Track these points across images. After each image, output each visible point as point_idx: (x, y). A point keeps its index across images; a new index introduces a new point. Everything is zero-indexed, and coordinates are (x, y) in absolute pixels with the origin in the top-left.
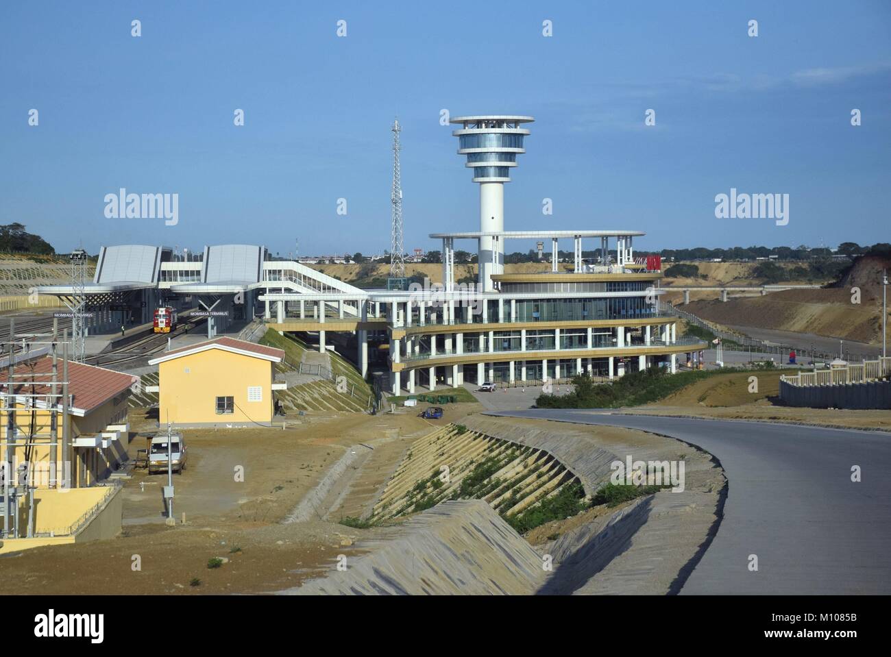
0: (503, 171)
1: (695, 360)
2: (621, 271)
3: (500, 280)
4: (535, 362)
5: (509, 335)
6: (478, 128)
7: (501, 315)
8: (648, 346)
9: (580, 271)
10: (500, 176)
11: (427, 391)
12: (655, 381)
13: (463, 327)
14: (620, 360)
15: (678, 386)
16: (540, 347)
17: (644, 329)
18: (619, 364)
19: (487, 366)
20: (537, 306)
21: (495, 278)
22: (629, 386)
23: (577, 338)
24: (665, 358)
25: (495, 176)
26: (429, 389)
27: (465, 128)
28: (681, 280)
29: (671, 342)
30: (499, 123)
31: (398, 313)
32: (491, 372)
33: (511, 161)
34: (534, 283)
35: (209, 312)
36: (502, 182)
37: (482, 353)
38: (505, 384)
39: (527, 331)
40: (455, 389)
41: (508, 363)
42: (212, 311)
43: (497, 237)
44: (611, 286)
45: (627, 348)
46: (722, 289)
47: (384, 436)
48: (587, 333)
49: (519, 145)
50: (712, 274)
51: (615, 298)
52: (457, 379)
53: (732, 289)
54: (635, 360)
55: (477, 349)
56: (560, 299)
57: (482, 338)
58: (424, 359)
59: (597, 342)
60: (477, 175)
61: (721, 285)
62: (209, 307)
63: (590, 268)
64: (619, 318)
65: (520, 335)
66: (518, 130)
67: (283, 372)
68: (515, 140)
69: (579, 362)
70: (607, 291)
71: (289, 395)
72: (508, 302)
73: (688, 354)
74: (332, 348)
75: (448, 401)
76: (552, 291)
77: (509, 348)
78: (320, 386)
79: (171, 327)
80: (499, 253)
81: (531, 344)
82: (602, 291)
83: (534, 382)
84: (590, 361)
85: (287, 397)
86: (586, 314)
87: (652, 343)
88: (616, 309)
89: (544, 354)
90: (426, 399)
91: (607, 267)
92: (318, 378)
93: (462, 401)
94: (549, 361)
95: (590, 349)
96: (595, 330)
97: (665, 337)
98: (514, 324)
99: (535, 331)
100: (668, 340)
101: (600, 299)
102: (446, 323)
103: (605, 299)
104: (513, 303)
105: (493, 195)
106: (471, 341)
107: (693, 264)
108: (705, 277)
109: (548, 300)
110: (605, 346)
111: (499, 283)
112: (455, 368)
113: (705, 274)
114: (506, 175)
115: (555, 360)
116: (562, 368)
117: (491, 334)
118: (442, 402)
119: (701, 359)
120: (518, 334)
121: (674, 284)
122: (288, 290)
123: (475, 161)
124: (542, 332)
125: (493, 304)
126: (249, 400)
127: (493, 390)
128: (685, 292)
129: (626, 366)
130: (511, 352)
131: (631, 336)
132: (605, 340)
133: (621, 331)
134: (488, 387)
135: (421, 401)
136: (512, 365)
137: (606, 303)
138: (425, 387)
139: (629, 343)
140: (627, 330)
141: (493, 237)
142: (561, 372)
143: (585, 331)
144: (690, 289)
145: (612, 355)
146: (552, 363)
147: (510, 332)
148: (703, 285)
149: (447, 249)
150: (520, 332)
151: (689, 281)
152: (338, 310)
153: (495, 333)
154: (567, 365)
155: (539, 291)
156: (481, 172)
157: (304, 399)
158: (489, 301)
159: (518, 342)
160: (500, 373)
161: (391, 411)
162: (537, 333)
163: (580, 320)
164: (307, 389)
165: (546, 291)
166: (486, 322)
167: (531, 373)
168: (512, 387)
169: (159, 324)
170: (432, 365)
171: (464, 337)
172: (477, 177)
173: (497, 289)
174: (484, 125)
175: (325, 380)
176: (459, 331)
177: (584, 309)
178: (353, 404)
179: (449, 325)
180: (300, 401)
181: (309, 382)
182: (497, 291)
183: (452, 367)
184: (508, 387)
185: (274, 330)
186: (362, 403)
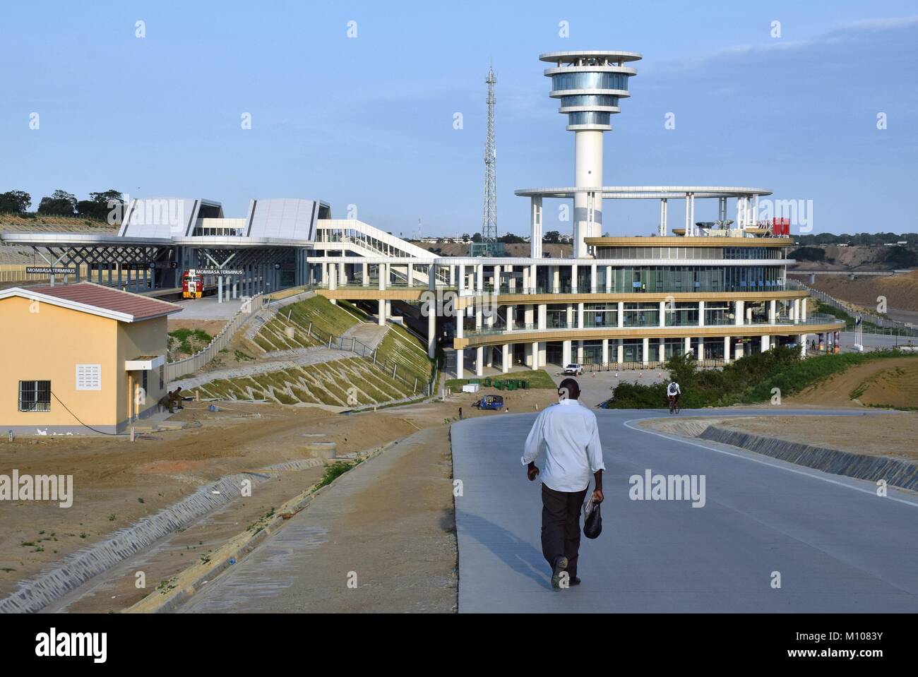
0: (603, 117)
1: (830, 343)
2: (741, 235)
3: (595, 244)
4: (634, 341)
5: (604, 308)
6: (575, 65)
7: (594, 284)
8: (773, 324)
9: (692, 235)
10: (600, 122)
11: (500, 373)
12: (785, 367)
13: (547, 297)
14: (738, 340)
15: (819, 375)
16: (642, 324)
17: (768, 304)
18: (737, 344)
19: (575, 344)
20: (638, 274)
21: (589, 242)
22: (747, 373)
23: (686, 314)
24: (792, 339)
25: (594, 123)
26: (501, 371)
27: (559, 66)
28: (806, 264)
29: (800, 321)
30: (600, 60)
31: (467, 280)
32: (581, 351)
33: (612, 105)
34: (635, 247)
35: (220, 270)
36: (602, 131)
37: (570, 328)
38: (596, 366)
39: (625, 304)
40: (534, 371)
41: (600, 342)
42: (223, 269)
43: (593, 193)
44: (728, 252)
45: (746, 326)
46: (849, 273)
48: (698, 307)
49: (622, 86)
50: (840, 257)
51: (733, 267)
52: (537, 359)
53: (860, 273)
54: (756, 341)
55: (564, 324)
56: (666, 267)
57: (570, 311)
58: (496, 334)
59: (711, 318)
60: (572, 122)
61: (848, 268)
62: (220, 264)
63: (705, 232)
64: (738, 291)
65: (617, 308)
66: (624, 68)
67: (306, 345)
68: (618, 79)
69: (688, 342)
70: (724, 258)
71: (303, 376)
72: (601, 269)
73: (821, 335)
75: (518, 387)
76: (657, 257)
77: (603, 324)
78: (350, 364)
80: (595, 211)
81: (631, 319)
82: (717, 257)
83: (631, 365)
84: (702, 341)
85: (300, 378)
86: (697, 284)
87: (778, 321)
88: (734, 278)
89: (644, 332)
90: (492, 383)
91: (724, 231)
92: (349, 355)
93: (536, 387)
94: (651, 341)
95: (702, 327)
96: (709, 304)
97: (794, 314)
98: (609, 295)
99: (636, 303)
100: (797, 317)
101: (715, 267)
102: (526, 292)
103: (721, 267)
104: (609, 270)
105: (590, 145)
106: (557, 314)
107: (819, 247)
108: (831, 261)
109: (652, 268)
110: (721, 324)
111: (595, 247)
112: (535, 346)
113: (832, 257)
114: (607, 122)
115: (658, 339)
116: (667, 347)
117: (581, 306)
118: (511, 387)
119: (837, 341)
120: (614, 306)
121: (799, 268)
122: (349, 253)
123: (570, 105)
124: (643, 305)
125: (585, 271)
126: (78, 388)
127: (580, 374)
128: (810, 275)
129: (745, 347)
130: (604, 328)
131: (753, 313)
132: (720, 317)
133: (740, 306)
134: (574, 370)
135: (485, 385)
136: (606, 344)
137: (723, 273)
138: (497, 368)
139: (750, 321)
140: (748, 305)
141: (589, 193)
142: (665, 353)
143: (696, 305)
144: (816, 273)
145: (728, 334)
146: (654, 342)
147: (605, 304)
148: (829, 268)
149: (535, 206)
150: (616, 305)
151: (815, 265)
153: (586, 305)
154: (674, 345)
155: (642, 257)
156: (576, 117)
157: (324, 382)
158: (580, 268)
159: (615, 316)
160: (591, 354)
161: (442, 398)
162: (638, 306)
163: (690, 291)
164: (332, 369)
165: (649, 257)
166: (575, 291)
167: (630, 354)
168: (604, 370)
169: (189, 288)
170: (505, 342)
171: (547, 309)
172: (573, 124)
173: (593, 254)
174: (581, 61)
175: (359, 357)
176: (542, 302)
177: (695, 280)
178: (393, 388)
179: (529, 293)
180: (318, 384)
181: (337, 360)
182: (592, 256)
183: (531, 345)
184: (599, 371)
185: (324, 297)
186: (406, 388)
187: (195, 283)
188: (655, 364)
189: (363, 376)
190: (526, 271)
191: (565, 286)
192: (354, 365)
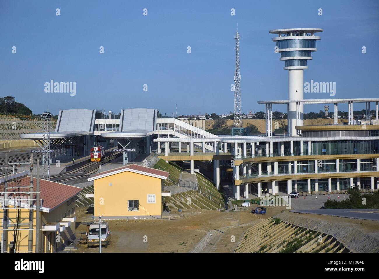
0: (303, 62)
3: (301, 129)
4: (323, 180)
5: (307, 163)
6: (288, 36)
7: (302, 151)
9: (352, 124)
10: (301, 65)
13: (278, 158)
14: (378, 178)
16: (327, 171)
19: (293, 183)
20: (324, 145)
21: (298, 128)
23: (350, 165)
25: (298, 66)
26: (257, 196)
27: (279, 36)
30: (301, 33)
31: (238, 150)
32: (296, 186)
33: (308, 56)
34: (322, 131)
35: (124, 149)
36: (302, 69)
37: (290, 174)
38: (305, 193)
39: (318, 161)
41: (307, 180)
43: (299, 103)
44: (372, 133)
47: (230, 224)
48: (356, 162)
49: (313, 46)
51: (374, 140)
52: (275, 190)
55: (287, 172)
56: (339, 141)
57: (290, 165)
58: (254, 177)
59: (363, 168)
60: (287, 65)
62: (124, 147)
63: (359, 122)
64: (377, 153)
65: (314, 163)
66: (313, 37)
67: (169, 185)
68: (311, 43)
69: (352, 180)
70: (369, 136)
71: (172, 200)
72: (306, 143)
74: (198, 171)
76: (334, 136)
77: (307, 171)
78: (190, 194)
79: (101, 158)
80: (301, 113)
81: (321, 168)
82: (366, 136)
83: (323, 192)
84: (359, 179)
85: (171, 200)
86: (356, 150)
88: (375, 147)
89: (329, 175)
90: (256, 202)
91: (369, 121)
92: (189, 189)
94: (332, 179)
95: (359, 172)
96: (362, 160)
98: (310, 156)
101: (365, 141)
102: (267, 156)
103: (368, 141)
104: (309, 143)
105: (297, 77)
106: (283, 167)
109: (332, 142)
110: (369, 170)
111: (301, 131)
112: (274, 183)
114: (305, 65)
115: (336, 179)
116: (341, 184)
117: (296, 162)
120: (313, 162)
122: (171, 136)
123: (286, 57)
124: (328, 161)
125: (297, 144)
126: (148, 203)
127: (297, 197)
130: (308, 174)
132: (368, 166)
133: (378, 161)
134: (294, 195)
135: (252, 203)
136: (309, 181)
137: (369, 143)
138: (255, 195)
141: (297, 103)
142: (340, 186)
143: (355, 160)
145: (373, 176)
146: (334, 180)
147: (307, 161)
149: (268, 110)
150: (314, 161)
152: (202, 148)
153: (298, 162)
154: (344, 182)
155: (326, 136)
156: (289, 63)
157: (181, 202)
158: (294, 142)
159: (313, 168)
160: (301, 187)
161: (234, 210)
162: (325, 162)
163: (352, 154)
164: (183, 196)
165: (330, 136)
166: (292, 155)
167: (321, 186)
168: (309, 195)
169: (94, 156)
170: (259, 181)
171: (279, 164)
172: (287, 66)
173: (299, 135)
174: (291, 34)
175: (193, 190)
176: (276, 161)
177: (355, 147)
178: (211, 205)
179: (269, 156)
180: (178, 203)
181: (184, 192)
182: (299, 136)
183: (271, 183)
184: (307, 195)
185: (163, 160)
186: (216, 205)
187: (97, 154)
188: (335, 191)
189: (197, 199)
190: (267, 145)
191: (287, 152)
192: (192, 194)
